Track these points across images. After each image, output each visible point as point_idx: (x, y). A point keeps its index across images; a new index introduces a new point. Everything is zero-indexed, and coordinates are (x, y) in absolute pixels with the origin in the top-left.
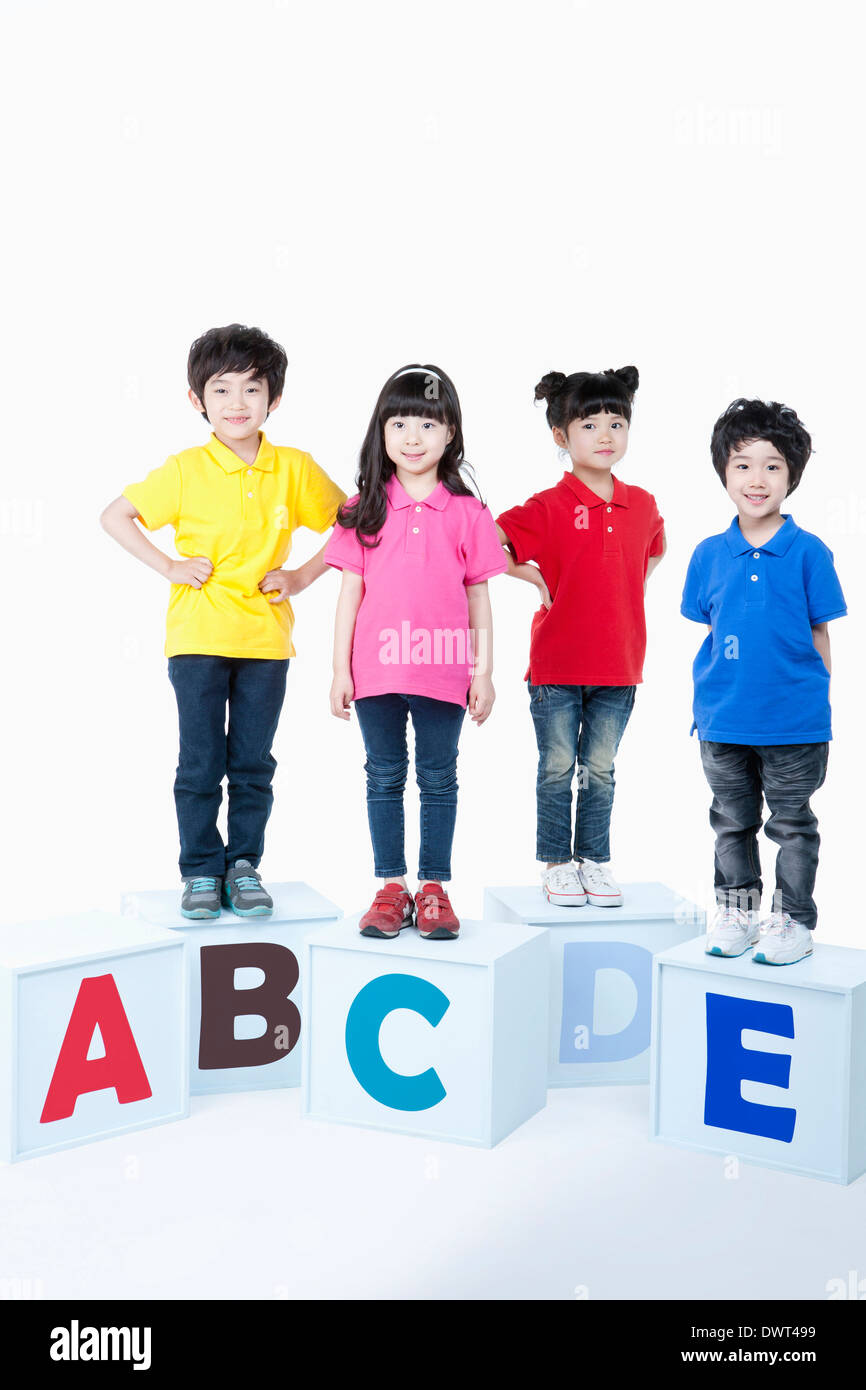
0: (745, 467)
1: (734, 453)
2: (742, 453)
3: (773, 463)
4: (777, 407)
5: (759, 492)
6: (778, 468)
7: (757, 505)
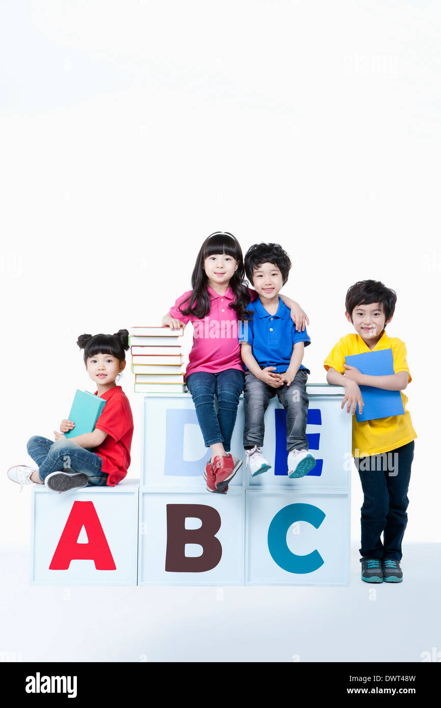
0: (261, 276)
1: (255, 271)
2: (260, 269)
3: (274, 272)
4: (272, 245)
5: (270, 287)
6: (276, 275)
7: (269, 293)
